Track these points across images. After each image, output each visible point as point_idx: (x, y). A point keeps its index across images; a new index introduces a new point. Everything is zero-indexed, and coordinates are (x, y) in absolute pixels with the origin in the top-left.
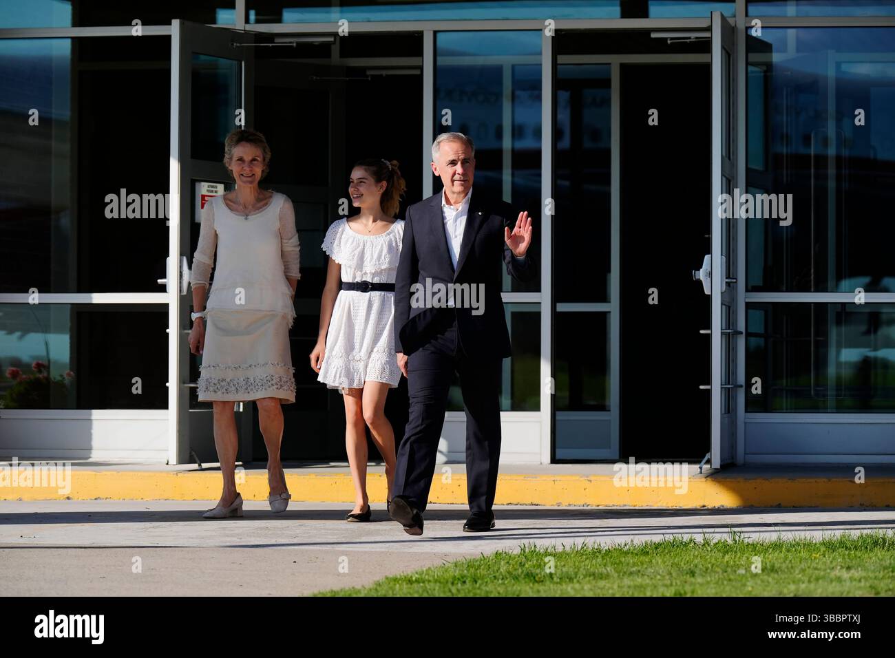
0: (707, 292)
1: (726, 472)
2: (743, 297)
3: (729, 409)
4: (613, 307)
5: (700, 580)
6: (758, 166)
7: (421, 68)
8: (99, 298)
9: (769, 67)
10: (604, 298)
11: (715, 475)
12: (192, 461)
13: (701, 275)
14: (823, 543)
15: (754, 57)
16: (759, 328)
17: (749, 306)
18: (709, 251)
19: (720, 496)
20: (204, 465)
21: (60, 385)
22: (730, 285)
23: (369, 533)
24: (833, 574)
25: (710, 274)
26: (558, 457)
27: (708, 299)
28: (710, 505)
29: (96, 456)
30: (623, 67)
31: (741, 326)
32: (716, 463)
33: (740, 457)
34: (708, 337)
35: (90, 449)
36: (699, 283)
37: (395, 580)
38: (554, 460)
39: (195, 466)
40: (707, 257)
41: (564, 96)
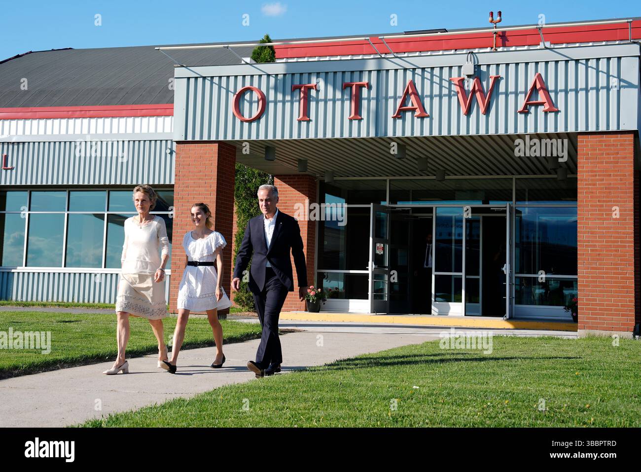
0: (505, 273)
1: (511, 319)
2: (514, 275)
3: (511, 303)
4: (480, 277)
5: (507, 345)
6: (518, 242)
7: (432, 217)
8: (352, 272)
9: (521, 217)
10: (479, 275)
11: (507, 320)
12: (374, 313)
13: (504, 269)
14: (538, 338)
15: (517, 215)
16: (518, 283)
17: (516, 277)
18: (505, 263)
19: (508, 325)
20: (377, 314)
21: (341, 293)
22: (511, 272)
23: (419, 331)
24: (542, 345)
25: (506, 269)
26: (466, 314)
27: (505, 275)
28: (506, 328)
29: (350, 311)
30: (483, 217)
31: (514, 282)
32: (508, 317)
33: (514, 317)
34: (505, 285)
35: (349, 309)
36: (503, 271)
37: (428, 342)
38: (465, 315)
39: (375, 314)
40: (505, 265)
41: (468, 224)
